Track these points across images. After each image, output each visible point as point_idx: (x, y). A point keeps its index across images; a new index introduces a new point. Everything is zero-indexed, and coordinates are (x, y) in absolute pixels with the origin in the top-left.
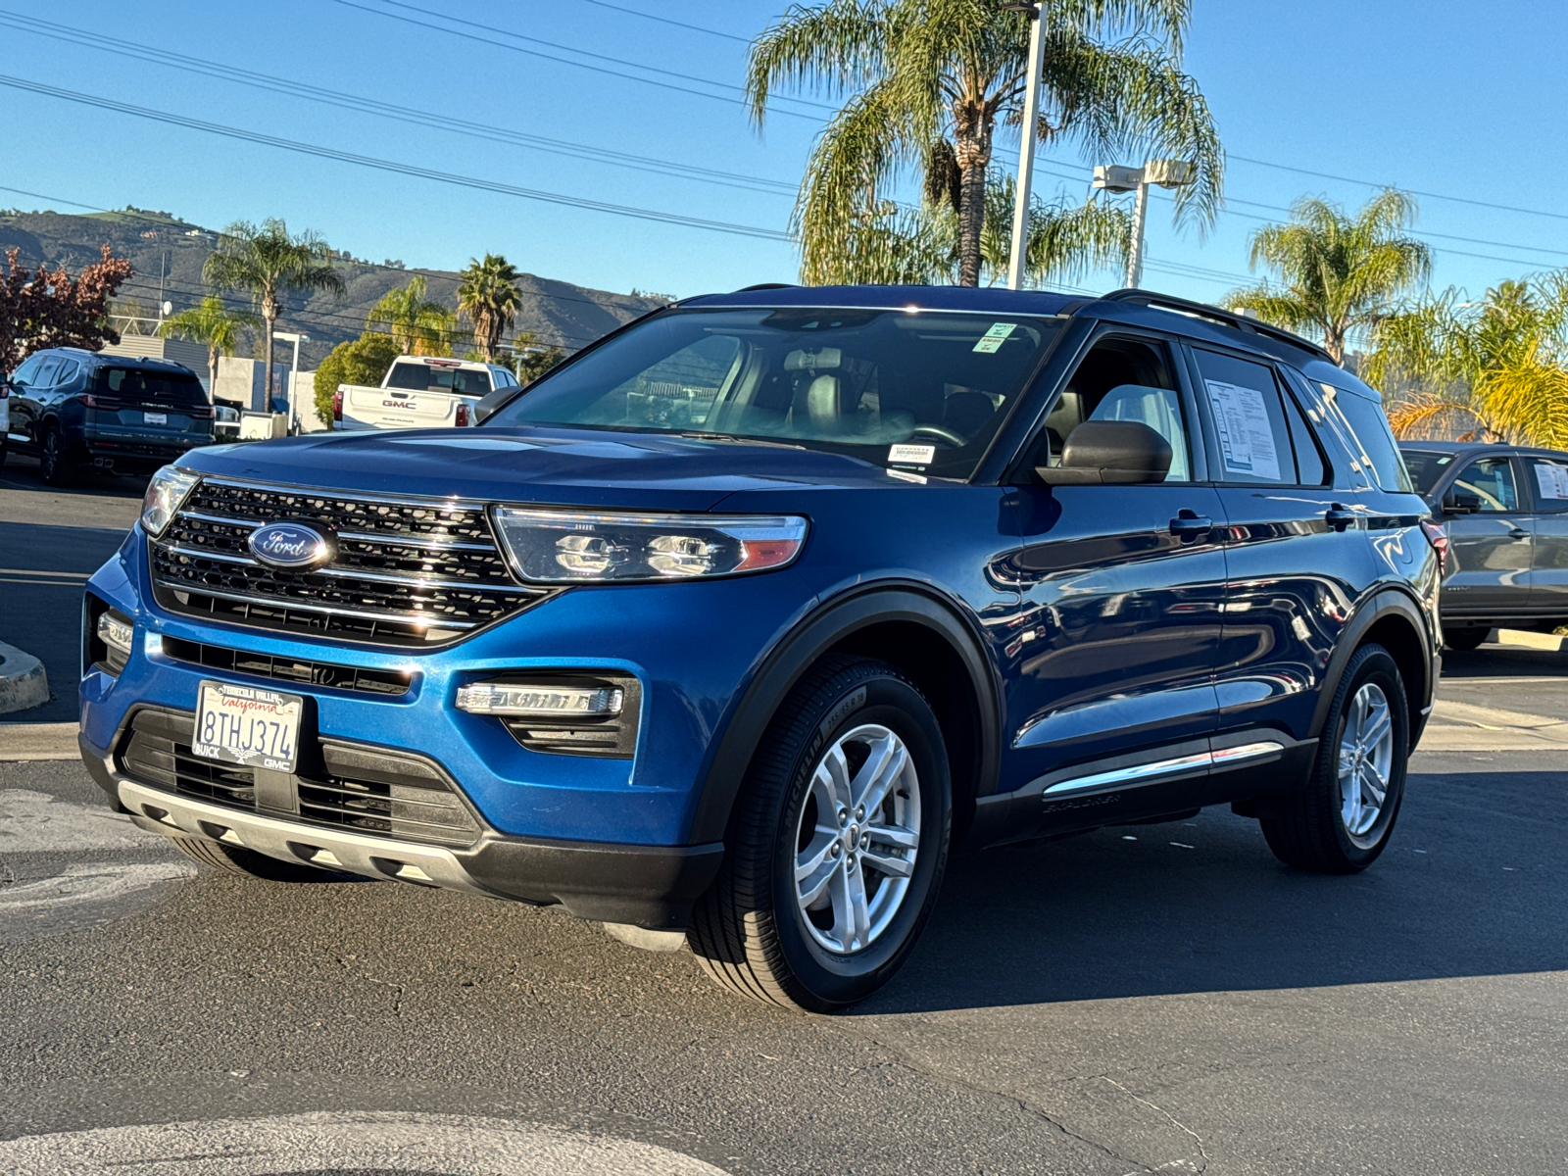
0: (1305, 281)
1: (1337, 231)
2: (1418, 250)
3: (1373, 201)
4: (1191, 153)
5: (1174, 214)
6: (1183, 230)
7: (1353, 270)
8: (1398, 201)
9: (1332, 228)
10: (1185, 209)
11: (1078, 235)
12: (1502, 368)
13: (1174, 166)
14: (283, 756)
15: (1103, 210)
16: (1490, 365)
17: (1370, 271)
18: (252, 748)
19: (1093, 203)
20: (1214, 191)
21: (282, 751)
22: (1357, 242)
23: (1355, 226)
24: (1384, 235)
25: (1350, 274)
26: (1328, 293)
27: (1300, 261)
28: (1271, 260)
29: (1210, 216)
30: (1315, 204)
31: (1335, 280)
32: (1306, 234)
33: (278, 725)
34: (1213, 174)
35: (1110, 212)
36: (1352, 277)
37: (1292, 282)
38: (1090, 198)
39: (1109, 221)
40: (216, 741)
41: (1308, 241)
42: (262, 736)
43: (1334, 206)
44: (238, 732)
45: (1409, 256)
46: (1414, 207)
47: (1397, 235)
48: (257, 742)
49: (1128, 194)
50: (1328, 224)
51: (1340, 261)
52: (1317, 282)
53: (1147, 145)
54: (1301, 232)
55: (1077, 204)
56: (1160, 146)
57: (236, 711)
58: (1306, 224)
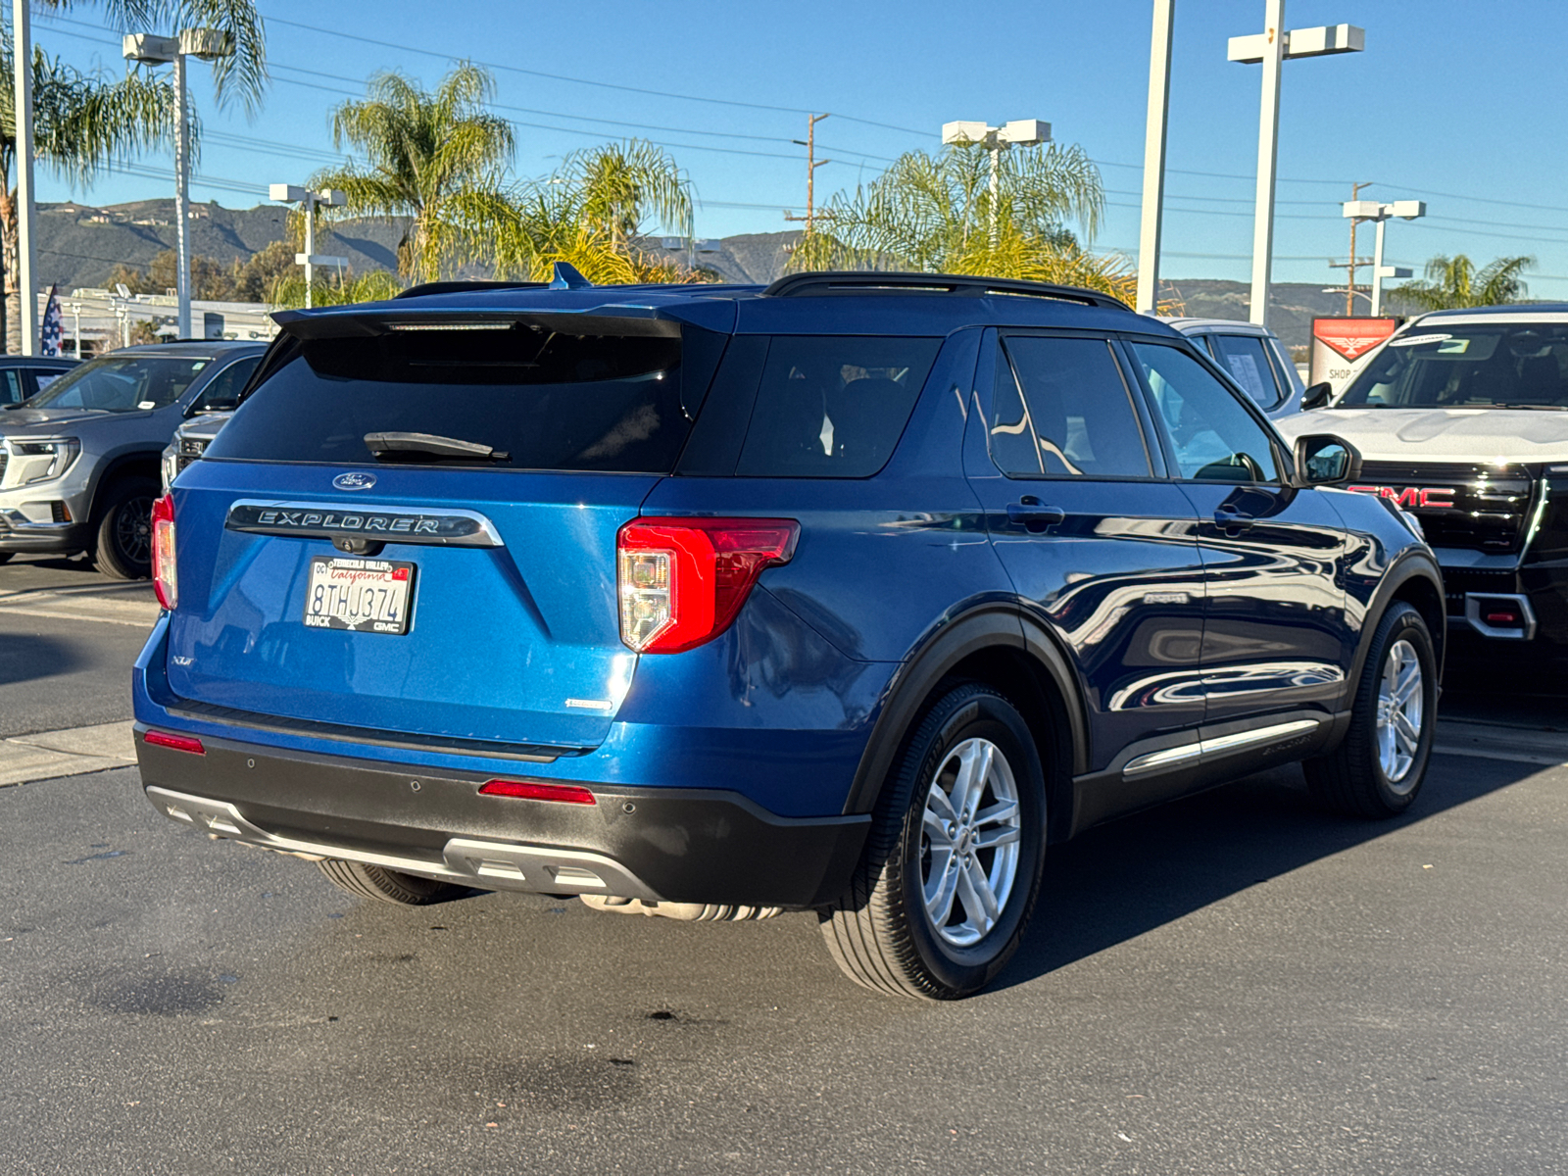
0: (392, 159)
1: (418, 107)
2: (500, 126)
3: (451, 76)
4: (224, 22)
5: (216, 89)
6: (228, 106)
7: (439, 148)
8: (475, 76)
9: (413, 104)
10: (227, 84)
11: (123, 113)
12: (556, 251)
13: (208, 36)
15: (148, 84)
16: (544, 248)
17: (456, 148)
19: (134, 78)
20: (256, 63)
22: (440, 119)
23: (435, 100)
24: (465, 110)
25: (436, 153)
26: (417, 172)
27: (384, 139)
28: (354, 138)
29: (256, 93)
30: (392, 78)
31: (422, 159)
32: (386, 110)
34: (253, 46)
35: (155, 87)
36: (439, 156)
37: (379, 158)
38: (130, 71)
39: (156, 98)
41: (389, 119)
43: (412, 82)
45: (493, 133)
46: (491, 82)
47: (479, 110)
49: (166, 65)
50: (408, 100)
51: (426, 141)
52: (404, 163)
53: (174, 14)
54: (380, 107)
55: (116, 78)
56: (189, 14)
58: (387, 99)
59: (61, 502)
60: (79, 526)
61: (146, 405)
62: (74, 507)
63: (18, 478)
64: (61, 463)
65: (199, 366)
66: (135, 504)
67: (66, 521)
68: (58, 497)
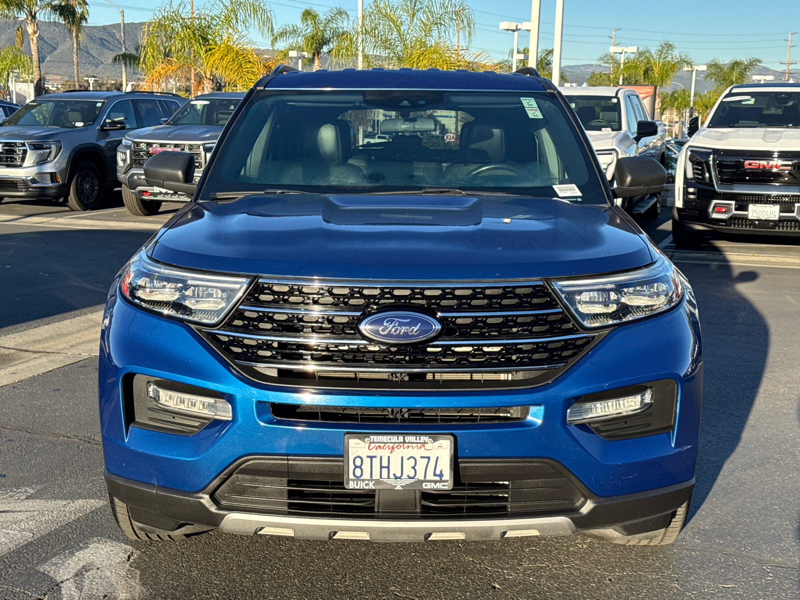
14: (438, 478)
18: (405, 476)
21: (435, 475)
33: (429, 458)
40: (366, 476)
42: (414, 468)
44: (388, 468)
48: (409, 471)
57: (385, 453)
59: (55, 173)
60: (63, 184)
61: (80, 124)
62: (60, 175)
63: (32, 161)
64: (53, 154)
65: (99, 105)
66: (84, 173)
67: (57, 182)
68: (53, 171)
